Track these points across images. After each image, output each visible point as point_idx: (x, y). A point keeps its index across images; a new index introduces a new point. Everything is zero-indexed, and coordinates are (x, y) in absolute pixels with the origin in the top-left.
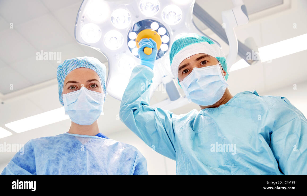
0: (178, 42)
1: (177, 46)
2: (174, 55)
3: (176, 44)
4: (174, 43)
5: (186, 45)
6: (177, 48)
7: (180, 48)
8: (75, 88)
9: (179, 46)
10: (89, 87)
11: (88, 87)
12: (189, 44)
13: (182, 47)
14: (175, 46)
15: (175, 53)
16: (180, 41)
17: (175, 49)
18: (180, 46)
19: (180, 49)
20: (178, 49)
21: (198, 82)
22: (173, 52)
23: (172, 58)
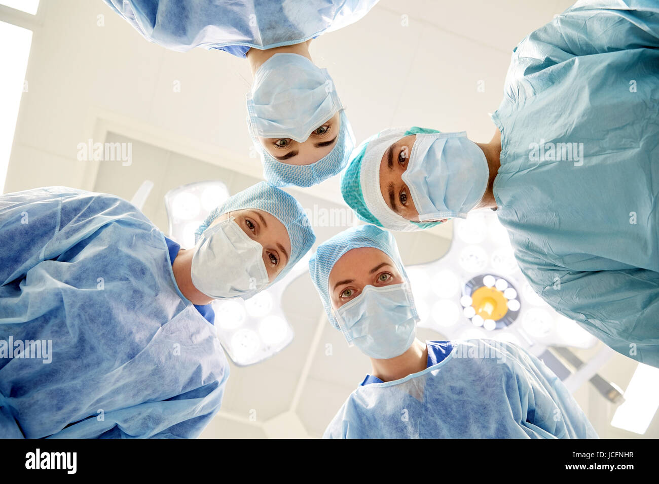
0: (345, 191)
1: (351, 195)
2: (366, 209)
3: (348, 196)
4: (345, 200)
5: (357, 177)
6: (356, 198)
7: (358, 191)
8: (352, 293)
9: (355, 191)
10: (377, 282)
11: (375, 284)
12: (358, 173)
13: (358, 187)
14: (351, 199)
15: (363, 205)
16: (346, 186)
17: (356, 201)
18: (353, 189)
19: (359, 193)
20: (357, 196)
21: (429, 179)
22: (360, 208)
23: (371, 216)
